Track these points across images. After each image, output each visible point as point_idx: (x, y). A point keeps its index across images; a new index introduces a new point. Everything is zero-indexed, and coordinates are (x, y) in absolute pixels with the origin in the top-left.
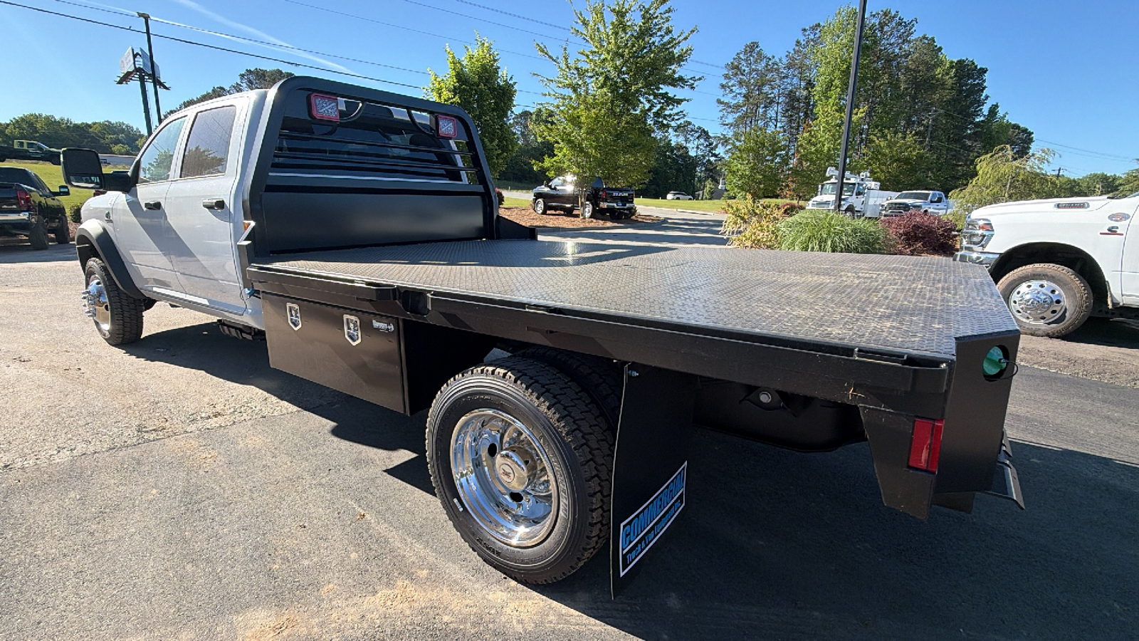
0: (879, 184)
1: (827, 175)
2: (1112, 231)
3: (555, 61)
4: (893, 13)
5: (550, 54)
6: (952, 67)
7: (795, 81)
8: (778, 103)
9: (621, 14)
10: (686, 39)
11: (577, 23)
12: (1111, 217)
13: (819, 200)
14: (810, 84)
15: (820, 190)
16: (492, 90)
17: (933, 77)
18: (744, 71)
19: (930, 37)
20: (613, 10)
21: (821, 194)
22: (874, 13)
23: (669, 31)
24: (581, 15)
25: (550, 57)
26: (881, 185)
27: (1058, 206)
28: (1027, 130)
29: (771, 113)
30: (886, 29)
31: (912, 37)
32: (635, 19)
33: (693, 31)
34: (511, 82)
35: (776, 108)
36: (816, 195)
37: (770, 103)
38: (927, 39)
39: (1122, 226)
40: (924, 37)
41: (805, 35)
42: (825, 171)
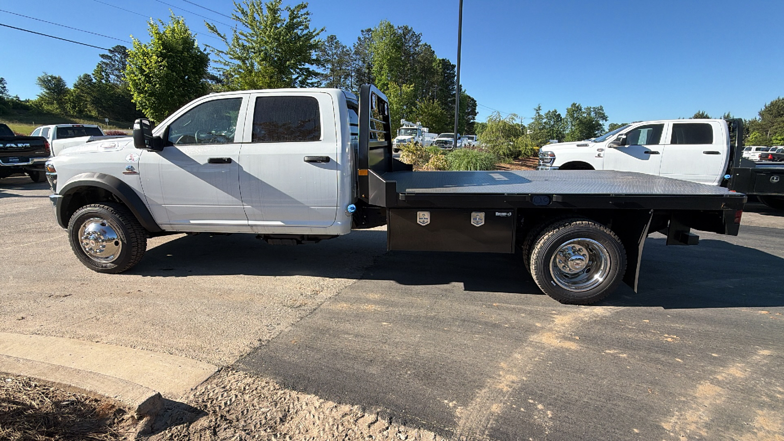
0: (428, 129)
1: (401, 123)
2: (599, 156)
3: (222, 37)
4: (410, 28)
5: (219, 32)
6: (440, 63)
7: (361, 63)
8: (351, 76)
9: (274, 11)
10: (318, 34)
11: (237, 11)
12: (598, 150)
13: (400, 139)
14: (369, 67)
15: (398, 132)
16: (192, 57)
17: (432, 67)
18: (329, 53)
19: (428, 45)
20: (269, 7)
21: (399, 135)
22: (400, 27)
23: (307, 27)
24: (240, 6)
25: (218, 34)
26: (429, 131)
27: (578, 146)
28: (473, 99)
29: (348, 82)
30: (407, 37)
31: (420, 43)
32: (285, 16)
33: (322, 30)
34: (205, 53)
35: (350, 79)
36: (396, 136)
37: (348, 75)
38: (427, 45)
39: (602, 153)
40: (426, 45)
41: (363, 35)
42: (400, 122)
